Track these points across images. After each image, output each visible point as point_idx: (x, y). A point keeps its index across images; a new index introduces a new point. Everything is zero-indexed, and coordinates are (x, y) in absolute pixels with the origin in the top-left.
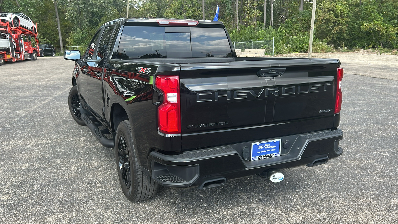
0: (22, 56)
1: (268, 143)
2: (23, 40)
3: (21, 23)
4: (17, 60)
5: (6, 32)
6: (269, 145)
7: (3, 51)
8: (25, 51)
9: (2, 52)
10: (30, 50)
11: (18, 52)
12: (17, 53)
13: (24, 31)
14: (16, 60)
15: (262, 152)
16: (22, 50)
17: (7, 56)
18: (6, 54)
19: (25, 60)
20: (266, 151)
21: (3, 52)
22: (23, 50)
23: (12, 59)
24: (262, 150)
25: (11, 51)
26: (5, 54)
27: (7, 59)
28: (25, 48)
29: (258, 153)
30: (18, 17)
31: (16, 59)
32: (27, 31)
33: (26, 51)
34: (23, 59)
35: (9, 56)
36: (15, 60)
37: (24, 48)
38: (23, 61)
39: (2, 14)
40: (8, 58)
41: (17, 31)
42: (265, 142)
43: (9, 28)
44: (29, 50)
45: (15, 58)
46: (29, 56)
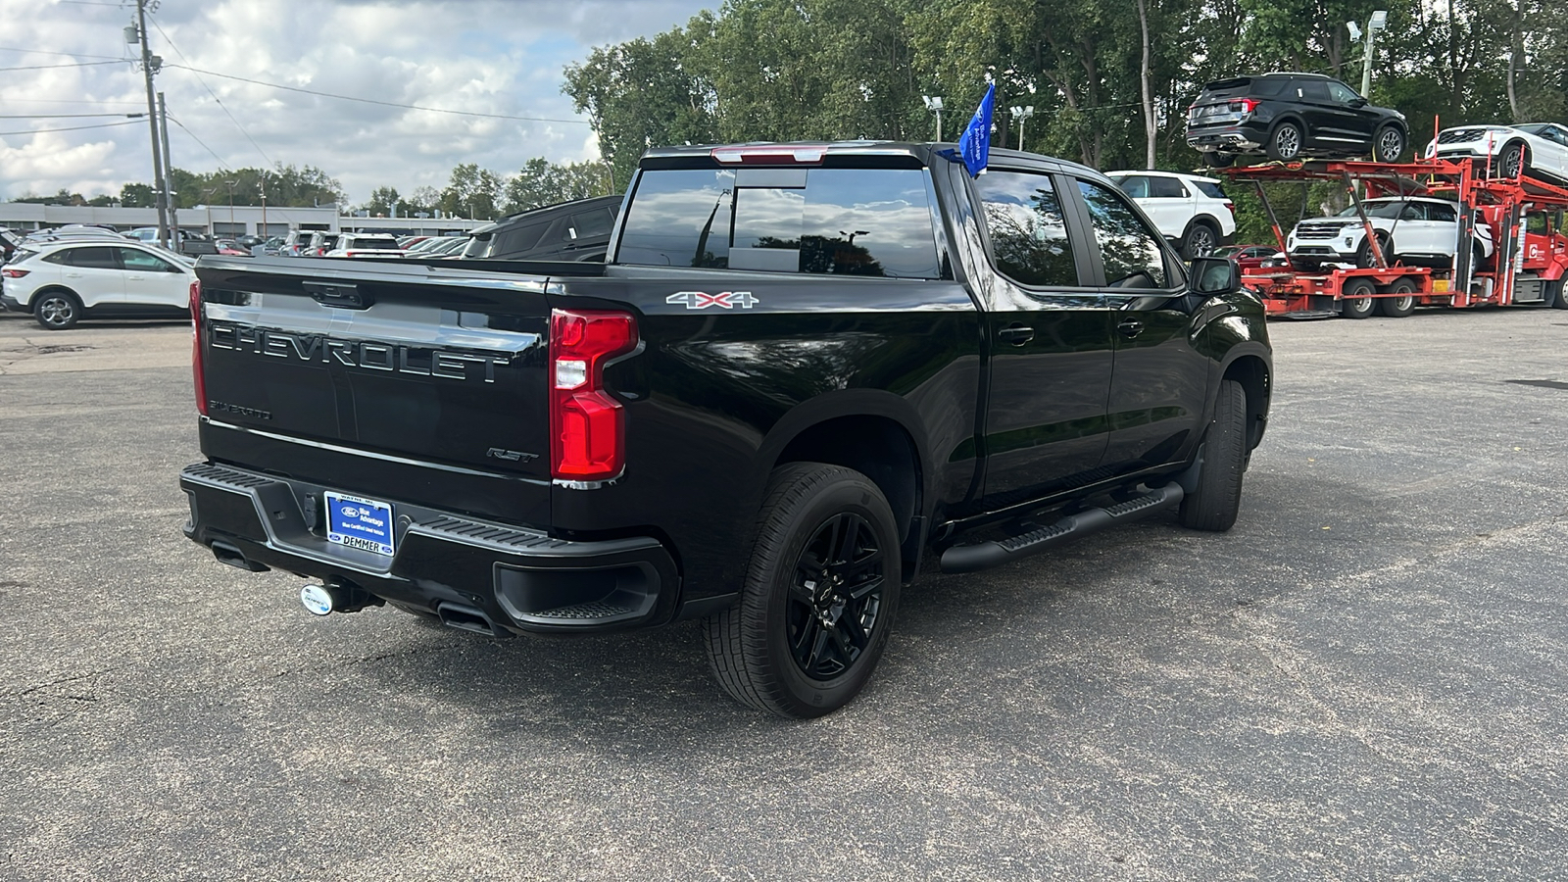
0: (1505, 288)
1: (366, 507)
2: (1523, 227)
3: (1537, 159)
4: (1474, 301)
5: (1453, 196)
6: (368, 513)
7: (1419, 266)
8: (1524, 270)
9: (1414, 270)
10: (1550, 268)
11: (1491, 274)
12: (1487, 274)
13: (1544, 192)
14: (1471, 304)
15: (354, 527)
16: (1507, 267)
17: (1434, 285)
18: (1433, 275)
19: (1514, 302)
20: (363, 529)
21: (1420, 270)
22: (1511, 267)
23: (1453, 298)
24: (350, 520)
25: (1455, 267)
26: (1428, 278)
27: (1431, 297)
28: (1526, 260)
29: (344, 525)
30: (1529, 138)
31: (1471, 296)
32: (1554, 194)
33: (1527, 271)
34: (1504, 301)
35: (1443, 286)
36: (1467, 303)
37: (1519, 256)
38: (1505, 309)
39: (1466, 131)
40: (1434, 292)
41: (1503, 191)
42: (354, 500)
43: (1466, 181)
44: (1547, 269)
45: (1468, 295)
46: (1540, 291)
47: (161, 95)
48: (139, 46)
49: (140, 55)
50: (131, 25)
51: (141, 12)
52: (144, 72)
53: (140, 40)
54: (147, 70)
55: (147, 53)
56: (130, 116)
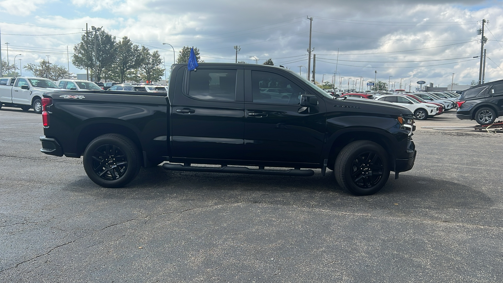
47: (485, 50)
48: (481, 36)
49: (481, 38)
50: (479, 29)
51: (483, 24)
52: (481, 43)
53: (482, 33)
54: (482, 42)
55: (483, 37)
56: (474, 57)
